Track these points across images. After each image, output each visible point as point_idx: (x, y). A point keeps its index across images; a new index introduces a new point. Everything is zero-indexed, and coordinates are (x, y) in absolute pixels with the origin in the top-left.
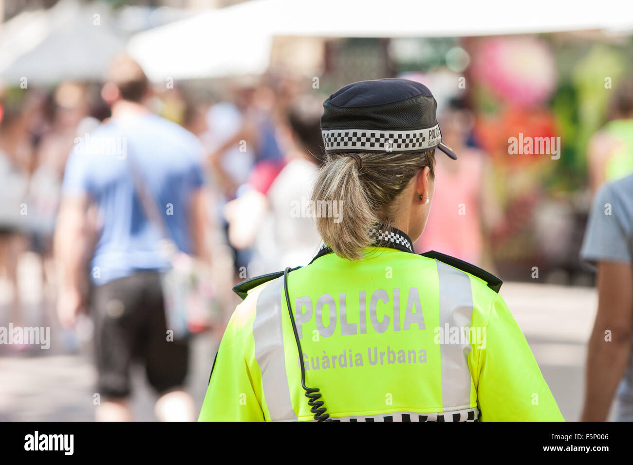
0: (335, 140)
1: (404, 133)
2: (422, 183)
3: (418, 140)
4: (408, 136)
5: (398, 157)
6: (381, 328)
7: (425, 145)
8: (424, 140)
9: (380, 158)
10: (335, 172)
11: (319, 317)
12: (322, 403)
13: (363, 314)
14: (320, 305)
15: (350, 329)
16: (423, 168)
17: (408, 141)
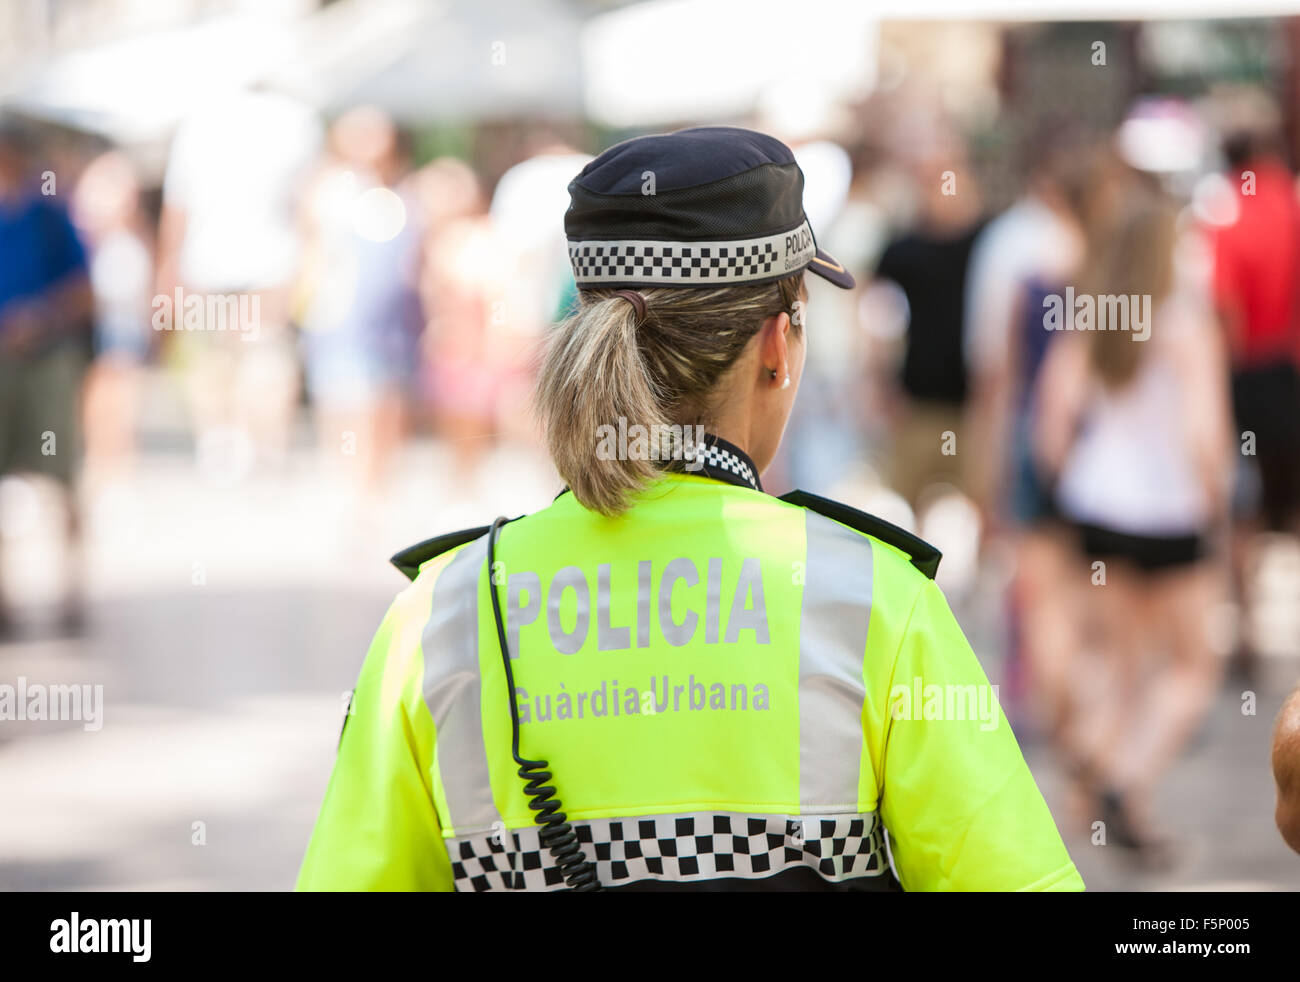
0: (592, 262)
1: (732, 247)
2: (776, 348)
3: (762, 259)
4: (740, 252)
5: (720, 296)
6: (678, 636)
7: (778, 269)
8: (775, 257)
9: (684, 299)
10: (588, 331)
11: (554, 614)
12: (552, 791)
13: (643, 608)
14: (557, 589)
15: (615, 639)
16: (776, 316)
17: (740, 262)
